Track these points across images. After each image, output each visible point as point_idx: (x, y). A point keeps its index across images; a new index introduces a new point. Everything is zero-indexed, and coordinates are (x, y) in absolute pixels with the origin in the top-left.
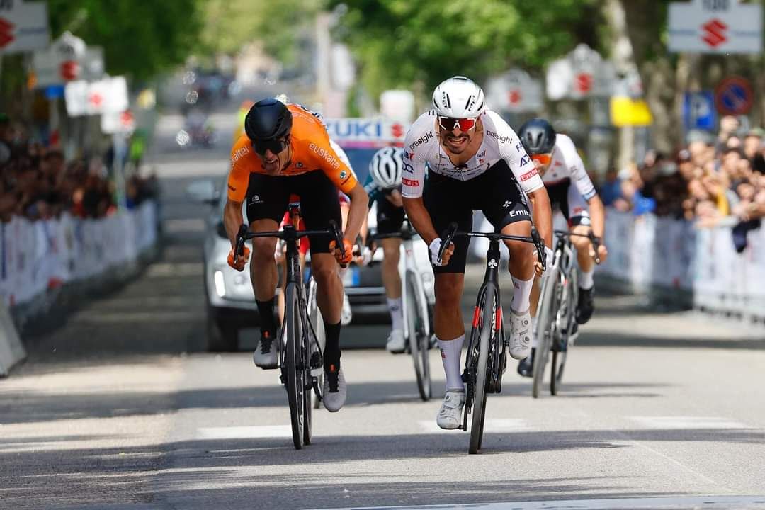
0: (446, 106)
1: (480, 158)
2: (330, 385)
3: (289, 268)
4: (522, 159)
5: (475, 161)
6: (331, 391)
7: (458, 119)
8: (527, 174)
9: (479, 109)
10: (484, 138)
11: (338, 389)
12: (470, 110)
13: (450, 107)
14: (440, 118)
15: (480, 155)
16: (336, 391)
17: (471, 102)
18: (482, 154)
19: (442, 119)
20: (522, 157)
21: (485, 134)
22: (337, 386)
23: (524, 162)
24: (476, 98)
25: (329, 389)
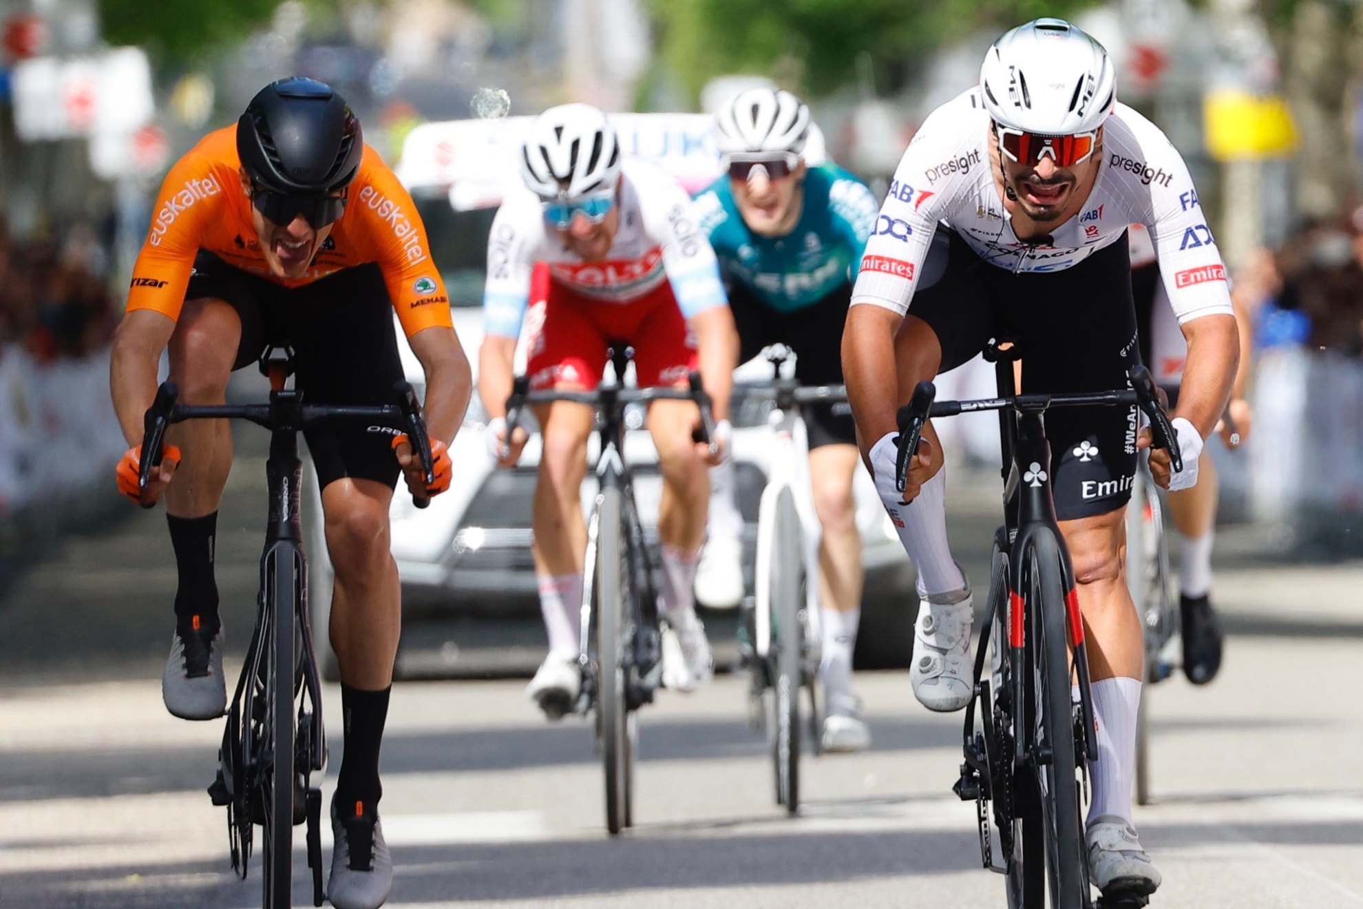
0: (1018, 104)
1: (1090, 223)
2: (351, 853)
3: (275, 505)
4: (1189, 232)
5: (1075, 228)
6: (353, 867)
7: (1049, 137)
8: (1193, 271)
9: (1102, 110)
10: (1102, 173)
11: (371, 864)
12: (1080, 114)
13: (1029, 105)
14: (1001, 132)
15: (1088, 216)
16: (366, 868)
17: (1083, 93)
18: (1093, 215)
19: (1007, 135)
20: (1192, 225)
21: (1106, 161)
22: (370, 856)
23: (1191, 241)
24: (1095, 83)
25: (348, 862)
